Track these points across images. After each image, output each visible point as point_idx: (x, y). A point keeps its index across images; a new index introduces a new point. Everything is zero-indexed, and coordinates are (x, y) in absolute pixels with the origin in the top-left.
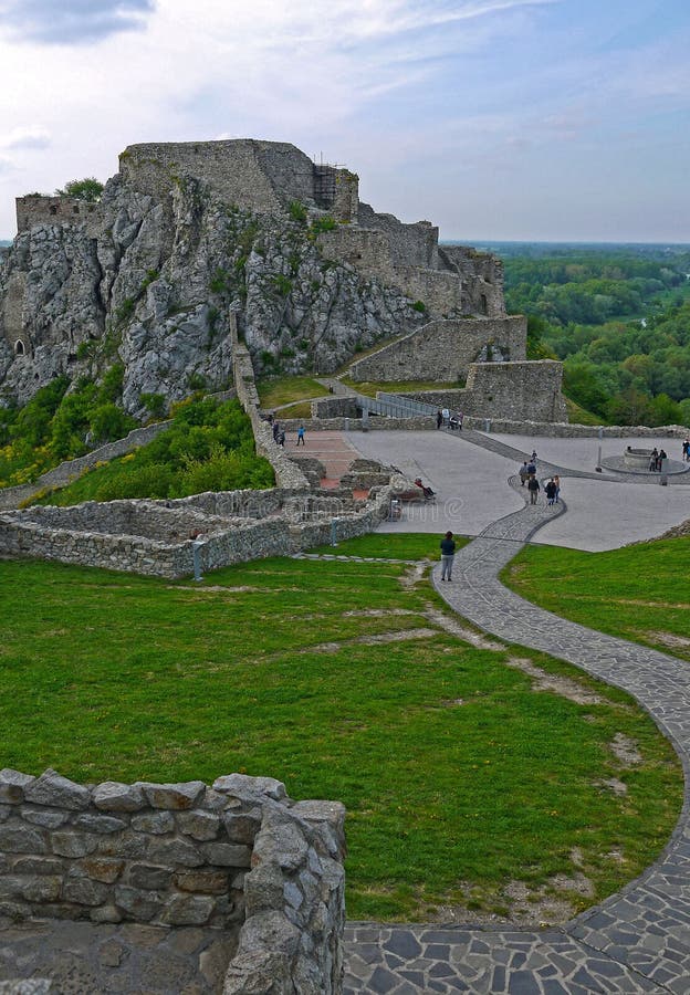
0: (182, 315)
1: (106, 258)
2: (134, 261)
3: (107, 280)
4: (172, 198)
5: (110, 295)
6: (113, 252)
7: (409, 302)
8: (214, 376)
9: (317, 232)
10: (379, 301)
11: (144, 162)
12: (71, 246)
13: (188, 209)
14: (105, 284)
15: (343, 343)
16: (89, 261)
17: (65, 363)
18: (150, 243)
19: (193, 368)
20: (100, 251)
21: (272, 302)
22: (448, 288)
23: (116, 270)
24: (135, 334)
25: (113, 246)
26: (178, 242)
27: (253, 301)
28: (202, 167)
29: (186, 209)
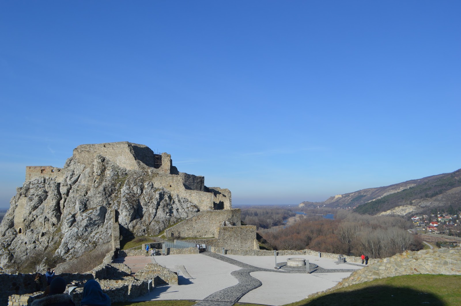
0: (91, 211)
1: (63, 190)
2: (75, 191)
3: (63, 200)
4: (93, 165)
5: (64, 206)
6: (67, 188)
7: (191, 204)
8: (103, 238)
9: (153, 177)
10: (178, 204)
11: (83, 151)
12: (48, 186)
13: (99, 169)
14: (62, 202)
15: (163, 222)
16: (56, 192)
17: (40, 237)
18: (83, 183)
19: (94, 234)
20: (61, 188)
21: (131, 204)
22: (208, 198)
23: (68, 195)
24: (68, 220)
25: (67, 185)
26: (94, 183)
27: (123, 204)
28: (106, 152)
29: (98, 169)
